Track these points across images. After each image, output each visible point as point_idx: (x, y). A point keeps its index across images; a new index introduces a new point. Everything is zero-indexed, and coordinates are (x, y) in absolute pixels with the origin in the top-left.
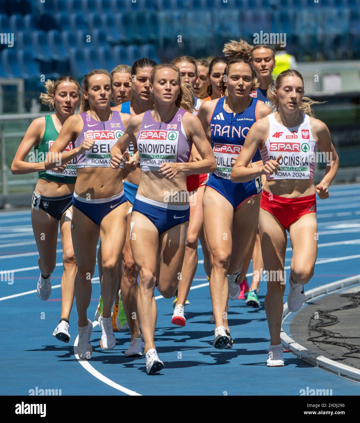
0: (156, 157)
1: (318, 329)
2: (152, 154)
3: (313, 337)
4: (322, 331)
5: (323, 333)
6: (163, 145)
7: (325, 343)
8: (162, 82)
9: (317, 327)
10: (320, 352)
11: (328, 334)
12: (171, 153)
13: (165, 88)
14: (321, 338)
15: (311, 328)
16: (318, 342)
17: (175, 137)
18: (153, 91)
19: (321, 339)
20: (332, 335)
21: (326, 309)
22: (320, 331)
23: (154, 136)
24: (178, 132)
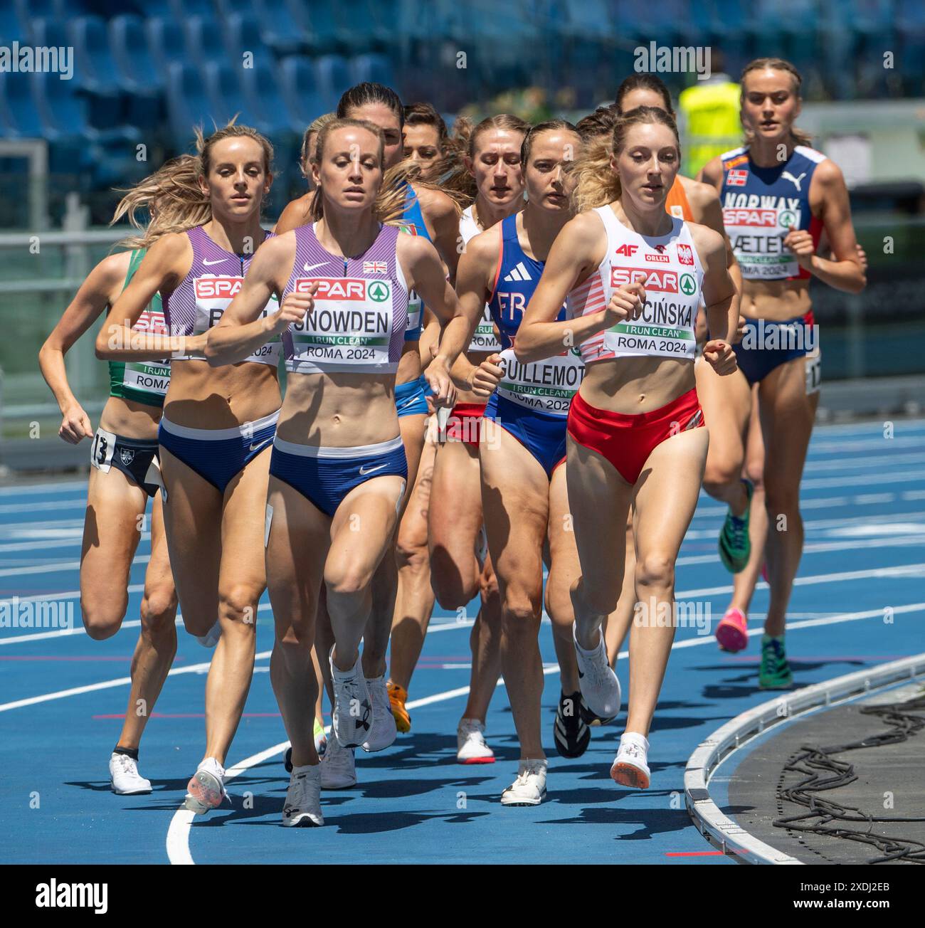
0: (341, 340)
1: (801, 796)
2: (331, 333)
3: (789, 817)
4: (813, 802)
5: (814, 808)
6: (359, 314)
7: (821, 834)
8: (342, 159)
9: (799, 792)
10: (807, 856)
11: (829, 811)
12: (378, 331)
13: (348, 174)
14: (809, 819)
15: (784, 794)
16: (801, 829)
17: (386, 294)
18: (321, 180)
19: (809, 823)
20: (838, 812)
21: (823, 746)
22: (806, 802)
23: (333, 292)
24: (389, 282)
